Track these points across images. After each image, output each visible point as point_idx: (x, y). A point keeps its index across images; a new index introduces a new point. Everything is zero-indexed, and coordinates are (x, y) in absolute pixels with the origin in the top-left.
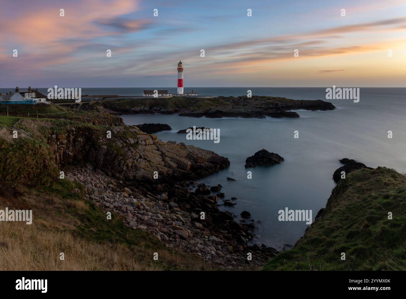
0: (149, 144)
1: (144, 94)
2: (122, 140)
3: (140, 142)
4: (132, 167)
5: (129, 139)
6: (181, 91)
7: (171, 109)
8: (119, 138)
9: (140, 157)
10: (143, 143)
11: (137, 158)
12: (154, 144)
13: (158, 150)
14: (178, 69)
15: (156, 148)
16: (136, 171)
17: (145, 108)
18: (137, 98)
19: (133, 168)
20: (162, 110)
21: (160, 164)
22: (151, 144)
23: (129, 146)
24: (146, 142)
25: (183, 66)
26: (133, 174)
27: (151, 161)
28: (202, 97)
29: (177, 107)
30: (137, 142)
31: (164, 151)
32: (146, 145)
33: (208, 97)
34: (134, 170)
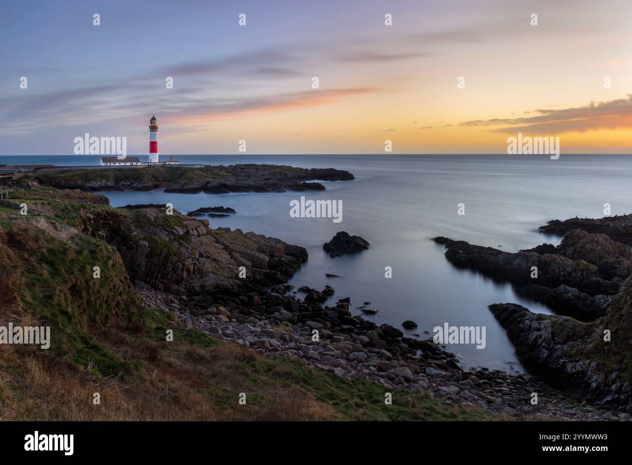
0: (202, 235)
1: (104, 162)
2: (165, 230)
3: (191, 232)
4: (194, 272)
5: (176, 228)
6: (155, 159)
7: (149, 184)
8: (160, 227)
9: (201, 255)
10: (195, 232)
11: (197, 256)
12: (208, 233)
13: (217, 242)
14: (150, 127)
15: (214, 240)
16: (202, 278)
17: (108, 183)
18: (92, 168)
19: (197, 273)
20: (134, 185)
21: (231, 264)
22: (205, 235)
23: (178, 240)
24: (198, 232)
25: (158, 123)
26: (199, 284)
27: (217, 260)
28: (189, 167)
29: (157, 181)
30: (187, 232)
31: (227, 243)
32: (199, 236)
33: (198, 167)
34: (199, 276)
